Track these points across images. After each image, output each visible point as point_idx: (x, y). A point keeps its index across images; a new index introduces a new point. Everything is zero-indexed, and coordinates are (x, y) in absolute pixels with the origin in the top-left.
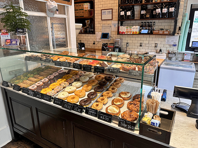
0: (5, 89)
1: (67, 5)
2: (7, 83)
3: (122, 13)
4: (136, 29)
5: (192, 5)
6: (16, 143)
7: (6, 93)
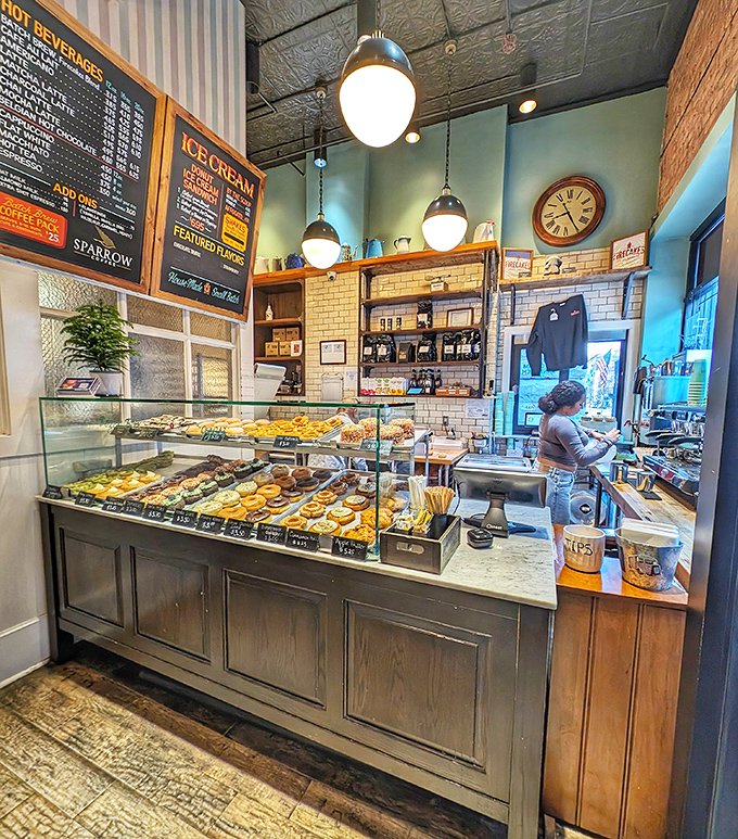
0: (49, 505)
1: (236, 321)
2: (58, 489)
3: (368, 351)
4: (399, 384)
5: (513, 337)
6: (60, 668)
7: (51, 517)
